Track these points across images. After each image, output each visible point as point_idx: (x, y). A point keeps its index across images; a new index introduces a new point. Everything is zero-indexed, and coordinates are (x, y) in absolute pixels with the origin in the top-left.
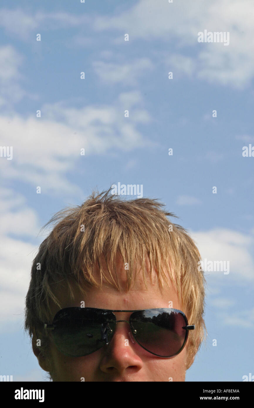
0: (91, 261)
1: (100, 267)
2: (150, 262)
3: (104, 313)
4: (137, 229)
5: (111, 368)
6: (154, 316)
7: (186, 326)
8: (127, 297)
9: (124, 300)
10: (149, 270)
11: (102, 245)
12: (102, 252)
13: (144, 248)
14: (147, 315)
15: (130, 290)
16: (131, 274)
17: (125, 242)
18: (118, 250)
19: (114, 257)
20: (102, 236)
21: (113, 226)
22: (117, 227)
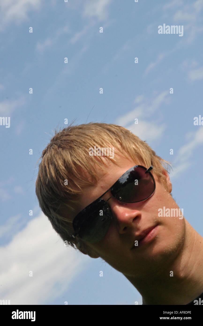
4: (76, 143)
5: (125, 228)
6: (126, 179)
7: (146, 170)
8: (101, 184)
9: (102, 187)
10: (100, 160)
11: (64, 168)
12: (68, 172)
14: (123, 182)
15: (99, 180)
16: (91, 172)
17: (75, 156)
18: (75, 164)
19: (76, 169)
20: (60, 163)
21: (62, 153)
22: (64, 151)
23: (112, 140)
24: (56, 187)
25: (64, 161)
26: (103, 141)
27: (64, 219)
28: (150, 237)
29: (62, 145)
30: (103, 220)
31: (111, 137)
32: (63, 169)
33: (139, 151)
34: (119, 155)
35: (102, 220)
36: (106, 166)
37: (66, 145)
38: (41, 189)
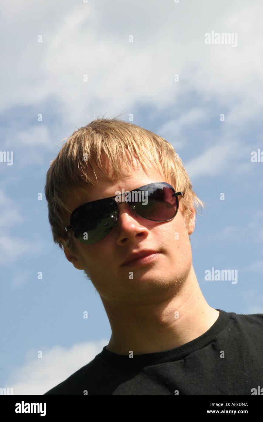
0: (84, 166)
1: (92, 169)
2: (130, 152)
3: (111, 203)
6: (150, 193)
7: (174, 193)
8: (120, 184)
9: (120, 187)
10: (131, 159)
11: (89, 151)
13: (122, 144)
15: (120, 179)
16: (116, 166)
17: (106, 143)
18: (103, 151)
19: (100, 157)
20: (87, 145)
21: (94, 135)
22: (97, 135)
23: (152, 147)
24: (71, 167)
25: (92, 145)
26: (142, 143)
27: (65, 206)
28: (146, 261)
29: (98, 128)
30: (107, 225)
31: (153, 145)
32: (87, 151)
33: (176, 172)
34: (153, 165)
35: (104, 224)
36: (134, 168)
37: (102, 130)
38: (54, 168)
